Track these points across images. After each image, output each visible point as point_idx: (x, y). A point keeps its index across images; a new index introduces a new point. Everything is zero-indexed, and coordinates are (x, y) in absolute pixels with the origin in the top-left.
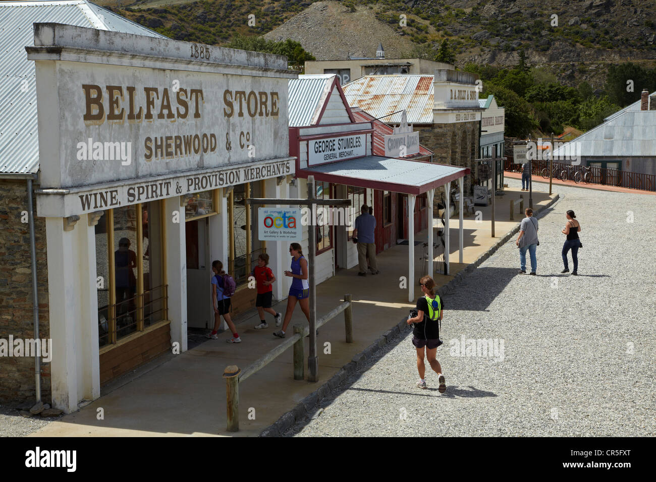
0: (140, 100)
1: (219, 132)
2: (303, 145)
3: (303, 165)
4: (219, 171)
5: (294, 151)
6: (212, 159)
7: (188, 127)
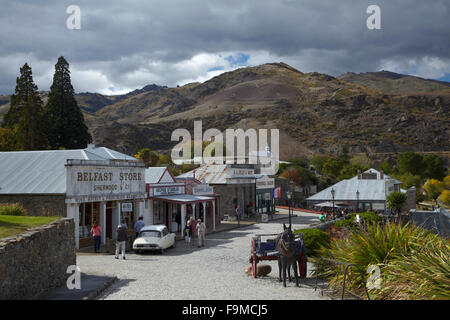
0: (93, 175)
1: (118, 185)
2: (151, 190)
3: (151, 195)
4: (117, 195)
5: (147, 191)
6: (115, 192)
7: (108, 183)
